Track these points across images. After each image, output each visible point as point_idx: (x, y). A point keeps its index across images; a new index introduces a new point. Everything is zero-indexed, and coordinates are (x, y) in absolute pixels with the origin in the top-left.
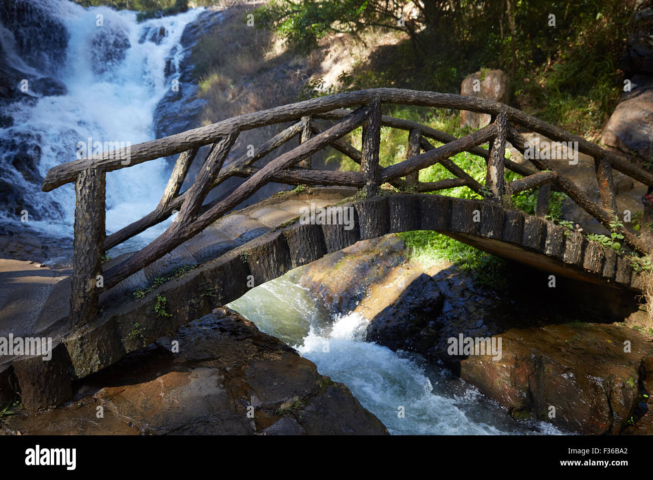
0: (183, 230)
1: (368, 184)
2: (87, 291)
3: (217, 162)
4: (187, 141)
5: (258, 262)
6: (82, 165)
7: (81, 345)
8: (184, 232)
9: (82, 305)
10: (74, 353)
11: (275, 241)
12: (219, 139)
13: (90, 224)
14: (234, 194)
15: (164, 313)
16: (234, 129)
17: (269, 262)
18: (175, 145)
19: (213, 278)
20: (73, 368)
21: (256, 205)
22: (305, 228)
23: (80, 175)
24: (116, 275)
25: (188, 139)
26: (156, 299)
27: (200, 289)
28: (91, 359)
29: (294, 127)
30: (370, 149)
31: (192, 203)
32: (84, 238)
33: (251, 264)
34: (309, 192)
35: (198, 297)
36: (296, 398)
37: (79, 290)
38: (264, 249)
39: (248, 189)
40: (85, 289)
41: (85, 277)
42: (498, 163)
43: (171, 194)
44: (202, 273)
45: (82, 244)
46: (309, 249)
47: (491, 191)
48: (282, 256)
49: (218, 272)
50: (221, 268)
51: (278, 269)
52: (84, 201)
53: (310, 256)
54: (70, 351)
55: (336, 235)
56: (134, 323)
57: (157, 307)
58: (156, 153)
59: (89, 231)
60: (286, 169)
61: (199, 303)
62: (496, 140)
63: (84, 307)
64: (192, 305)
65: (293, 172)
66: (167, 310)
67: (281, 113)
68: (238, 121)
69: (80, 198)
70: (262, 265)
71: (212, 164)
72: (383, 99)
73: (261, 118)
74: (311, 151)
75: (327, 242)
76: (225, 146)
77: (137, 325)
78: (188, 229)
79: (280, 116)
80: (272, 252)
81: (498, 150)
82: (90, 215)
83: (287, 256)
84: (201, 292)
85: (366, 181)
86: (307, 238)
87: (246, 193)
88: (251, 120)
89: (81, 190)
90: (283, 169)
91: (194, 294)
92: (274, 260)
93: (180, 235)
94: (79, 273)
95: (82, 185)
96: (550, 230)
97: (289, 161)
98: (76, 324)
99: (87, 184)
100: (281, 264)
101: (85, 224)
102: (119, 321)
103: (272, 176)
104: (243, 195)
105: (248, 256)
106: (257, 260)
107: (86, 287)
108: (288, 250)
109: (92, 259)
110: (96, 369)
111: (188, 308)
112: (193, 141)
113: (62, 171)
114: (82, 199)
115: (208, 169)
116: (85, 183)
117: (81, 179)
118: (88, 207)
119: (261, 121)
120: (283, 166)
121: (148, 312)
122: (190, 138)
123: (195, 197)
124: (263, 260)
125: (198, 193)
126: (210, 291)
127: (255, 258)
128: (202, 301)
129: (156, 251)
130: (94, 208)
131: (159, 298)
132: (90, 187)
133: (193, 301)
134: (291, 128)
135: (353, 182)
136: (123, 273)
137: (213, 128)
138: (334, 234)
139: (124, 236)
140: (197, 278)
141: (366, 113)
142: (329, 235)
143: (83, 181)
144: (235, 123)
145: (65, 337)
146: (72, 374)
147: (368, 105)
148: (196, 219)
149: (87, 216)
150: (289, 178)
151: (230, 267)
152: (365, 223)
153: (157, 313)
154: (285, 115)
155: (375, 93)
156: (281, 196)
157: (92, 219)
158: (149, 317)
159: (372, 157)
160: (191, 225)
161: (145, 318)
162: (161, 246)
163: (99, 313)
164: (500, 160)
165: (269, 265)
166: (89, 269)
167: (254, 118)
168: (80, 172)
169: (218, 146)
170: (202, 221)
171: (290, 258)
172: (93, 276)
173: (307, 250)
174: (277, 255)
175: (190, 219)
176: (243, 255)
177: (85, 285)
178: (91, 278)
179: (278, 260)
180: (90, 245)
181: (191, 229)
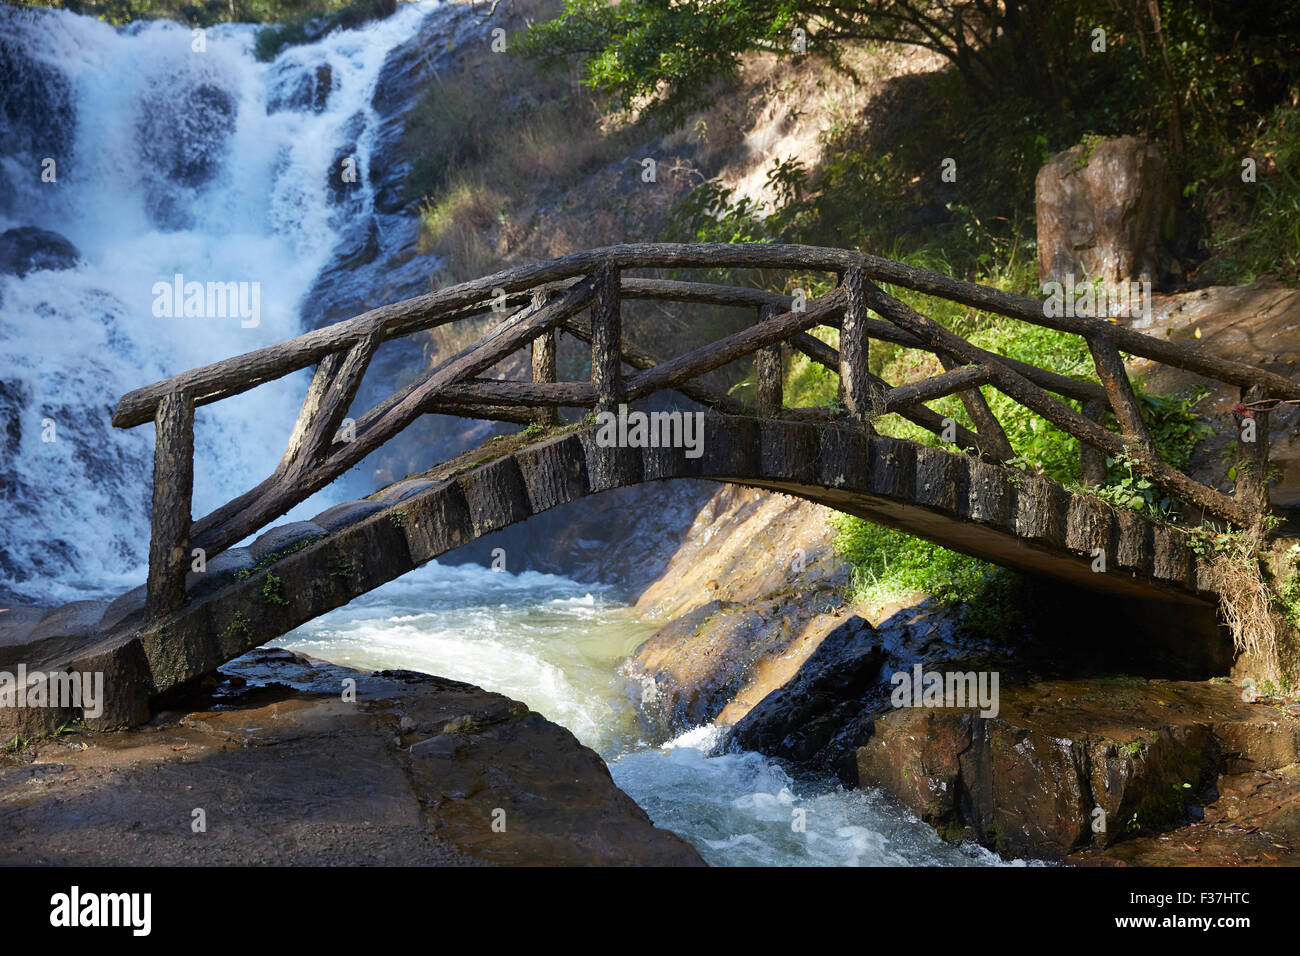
0: (304, 479)
1: (602, 400)
2: (171, 564)
3: (351, 375)
4: (308, 347)
5: (417, 526)
6: (165, 388)
7: (164, 640)
8: (306, 482)
9: (164, 585)
10: (152, 652)
11: (442, 492)
12: (355, 342)
13: (174, 469)
15: (277, 598)
16: (375, 326)
17: (434, 524)
18: (291, 355)
19: (349, 548)
20: (150, 675)
22: (491, 472)
23: (162, 402)
25: (309, 344)
26: (265, 578)
27: (329, 564)
28: (175, 662)
30: (601, 343)
31: (317, 438)
32: (167, 490)
33: (408, 528)
35: (327, 577)
36: (468, 718)
37: (159, 564)
38: (425, 505)
39: (401, 416)
40: (167, 563)
41: (168, 545)
42: (852, 356)
44: (333, 542)
45: (164, 498)
46: (499, 505)
47: (844, 406)
48: (456, 517)
49: (356, 540)
50: (360, 533)
51: (450, 536)
52: (166, 438)
53: (501, 517)
54: (146, 650)
55: (544, 483)
56: (235, 611)
57: (266, 589)
59: (173, 479)
60: (461, 382)
61: (328, 586)
62: (846, 315)
63: (167, 588)
64: (316, 588)
65: (473, 386)
66: (281, 594)
67: (448, 299)
68: (383, 314)
69: (161, 433)
70: (424, 530)
71: (345, 379)
72: (620, 263)
73: (417, 307)
74: (500, 353)
75: (531, 496)
76: (363, 351)
77: (238, 614)
78: (311, 476)
79: (446, 302)
80: (439, 509)
81: (850, 333)
82: (175, 457)
83: (466, 519)
84: (332, 569)
85: (599, 397)
86: (494, 487)
87: (398, 421)
88: (400, 311)
89: (163, 423)
90: (456, 383)
91: (319, 572)
92: (442, 522)
94: (160, 540)
95: (164, 415)
96: (973, 473)
97: (465, 370)
98: (156, 613)
99: (171, 415)
100: (455, 529)
101: (167, 470)
102: (214, 610)
103: (438, 395)
104: (394, 425)
105: (402, 516)
106: (416, 522)
107: (170, 559)
108: (467, 508)
109: (177, 519)
110: (183, 677)
111: (311, 592)
112: (315, 347)
113: (139, 397)
114: (164, 435)
115: (339, 386)
116: (168, 412)
117: (163, 407)
118: (172, 446)
119: (416, 311)
120: (456, 377)
121: (253, 595)
123: (321, 428)
124: (426, 522)
125: (325, 423)
126: (344, 569)
127: (412, 520)
128: (333, 583)
129: (265, 509)
130: (179, 448)
131: (269, 576)
132: (174, 418)
133: (319, 582)
135: (575, 398)
137: (345, 326)
138: (541, 482)
140: (324, 548)
141: (592, 286)
142: (533, 483)
143: (165, 410)
144: (377, 316)
145: (141, 630)
146: (150, 686)
147: (595, 274)
148: (323, 463)
149: (171, 458)
150: (467, 395)
151: (373, 532)
152: (595, 463)
153: (267, 598)
154: (454, 300)
155: (605, 255)
157: (177, 463)
158: (256, 603)
159: (606, 357)
160: (316, 471)
161: (250, 604)
163: (185, 601)
164: (856, 350)
165: (435, 529)
166: (173, 533)
167: (407, 308)
168: (161, 397)
169: (353, 352)
170: (332, 465)
171: (470, 522)
172: (178, 544)
173: (495, 507)
174: (447, 515)
175: (314, 462)
176: (395, 515)
177: (168, 556)
178: (176, 546)
179: (448, 523)
180: (174, 499)
181: (316, 477)
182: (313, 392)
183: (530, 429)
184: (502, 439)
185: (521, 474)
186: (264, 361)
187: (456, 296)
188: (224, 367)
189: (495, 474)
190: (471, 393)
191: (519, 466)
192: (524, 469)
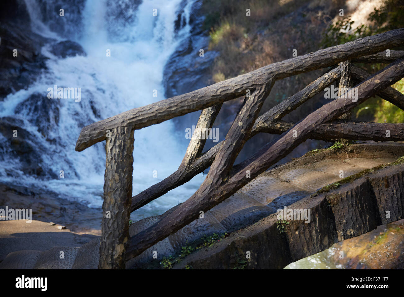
0: (213, 193)
2: (115, 257)
3: (250, 116)
4: (218, 93)
5: (297, 233)
6: (113, 123)
8: (214, 196)
11: (317, 208)
12: (253, 90)
13: (119, 185)
14: (268, 152)
16: (268, 78)
17: (310, 232)
18: (205, 99)
19: (246, 249)
21: (287, 165)
22: (354, 193)
23: (111, 134)
24: (143, 242)
25: (219, 91)
27: (231, 261)
29: (329, 74)
31: (223, 163)
32: (113, 201)
33: (290, 234)
34: (350, 149)
37: (107, 256)
39: (284, 147)
40: (113, 255)
41: (113, 242)
43: (193, 153)
44: (233, 243)
46: (360, 219)
48: (326, 226)
49: (252, 242)
50: (255, 238)
51: (321, 241)
52: (113, 161)
53: (360, 227)
58: (186, 108)
59: (118, 192)
60: (329, 122)
65: (338, 125)
67: (322, 58)
68: (274, 69)
69: (110, 157)
70: (302, 236)
71: (245, 119)
73: (300, 64)
76: (259, 98)
78: (218, 192)
79: (321, 61)
80: (314, 220)
82: (120, 176)
83: (332, 227)
84: (233, 265)
86: (356, 204)
87: (282, 151)
88: (288, 67)
89: (111, 150)
90: (326, 123)
92: (316, 230)
93: (209, 199)
94: (108, 238)
95: (112, 144)
97: (332, 113)
99: (118, 143)
100: (325, 236)
101: (114, 185)
103: (312, 131)
104: (280, 153)
105: (285, 224)
106: (296, 230)
107: (114, 253)
108: (333, 218)
109: (120, 223)
112: (224, 93)
113: (94, 130)
114: (112, 159)
115: (240, 124)
116: (115, 142)
117: (112, 137)
118: (118, 167)
119: (299, 67)
120: (326, 118)
122: (221, 90)
123: (226, 155)
124: (304, 230)
125: (229, 152)
126: (242, 264)
127: (293, 228)
129: (184, 216)
130: (123, 169)
132: (120, 146)
134: (326, 76)
136: (150, 239)
137: (246, 78)
138: (390, 200)
139: (145, 199)
140: (227, 249)
143: (113, 140)
144: (270, 71)
148: (227, 181)
149: (117, 177)
150: (333, 132)
151: (265, 237)
154: (327, 59)
156: (316, 154)
157: (121, 180)
160: (222, 188)
162: (190, 211)
165: (311, 236)
166: (117, 233)
167: (291, 65)
168: (110, 130)
169: (252, 98)
170: (233, 183)
171: (335, 229)
172: (121, 242)
173: (357, 220)
174: (320, 225)
175: (221, 181)
176: (280, 224)
177: (113, 250)
178: (119, 243)
179: (321, 231)
180: (119, 208)
181: (222, 193)
182: (203, 119)
183: (335, 146)
184: (318, 151)
185: (373, 193)
186: (186, 103)
187: (329, 56)
188: (157, 107)
189: (357, 195)
190: (336, 130)
191: (372, 187)
192: (376, 190)
